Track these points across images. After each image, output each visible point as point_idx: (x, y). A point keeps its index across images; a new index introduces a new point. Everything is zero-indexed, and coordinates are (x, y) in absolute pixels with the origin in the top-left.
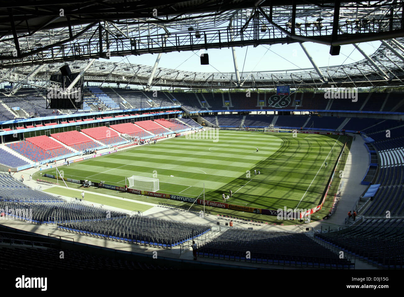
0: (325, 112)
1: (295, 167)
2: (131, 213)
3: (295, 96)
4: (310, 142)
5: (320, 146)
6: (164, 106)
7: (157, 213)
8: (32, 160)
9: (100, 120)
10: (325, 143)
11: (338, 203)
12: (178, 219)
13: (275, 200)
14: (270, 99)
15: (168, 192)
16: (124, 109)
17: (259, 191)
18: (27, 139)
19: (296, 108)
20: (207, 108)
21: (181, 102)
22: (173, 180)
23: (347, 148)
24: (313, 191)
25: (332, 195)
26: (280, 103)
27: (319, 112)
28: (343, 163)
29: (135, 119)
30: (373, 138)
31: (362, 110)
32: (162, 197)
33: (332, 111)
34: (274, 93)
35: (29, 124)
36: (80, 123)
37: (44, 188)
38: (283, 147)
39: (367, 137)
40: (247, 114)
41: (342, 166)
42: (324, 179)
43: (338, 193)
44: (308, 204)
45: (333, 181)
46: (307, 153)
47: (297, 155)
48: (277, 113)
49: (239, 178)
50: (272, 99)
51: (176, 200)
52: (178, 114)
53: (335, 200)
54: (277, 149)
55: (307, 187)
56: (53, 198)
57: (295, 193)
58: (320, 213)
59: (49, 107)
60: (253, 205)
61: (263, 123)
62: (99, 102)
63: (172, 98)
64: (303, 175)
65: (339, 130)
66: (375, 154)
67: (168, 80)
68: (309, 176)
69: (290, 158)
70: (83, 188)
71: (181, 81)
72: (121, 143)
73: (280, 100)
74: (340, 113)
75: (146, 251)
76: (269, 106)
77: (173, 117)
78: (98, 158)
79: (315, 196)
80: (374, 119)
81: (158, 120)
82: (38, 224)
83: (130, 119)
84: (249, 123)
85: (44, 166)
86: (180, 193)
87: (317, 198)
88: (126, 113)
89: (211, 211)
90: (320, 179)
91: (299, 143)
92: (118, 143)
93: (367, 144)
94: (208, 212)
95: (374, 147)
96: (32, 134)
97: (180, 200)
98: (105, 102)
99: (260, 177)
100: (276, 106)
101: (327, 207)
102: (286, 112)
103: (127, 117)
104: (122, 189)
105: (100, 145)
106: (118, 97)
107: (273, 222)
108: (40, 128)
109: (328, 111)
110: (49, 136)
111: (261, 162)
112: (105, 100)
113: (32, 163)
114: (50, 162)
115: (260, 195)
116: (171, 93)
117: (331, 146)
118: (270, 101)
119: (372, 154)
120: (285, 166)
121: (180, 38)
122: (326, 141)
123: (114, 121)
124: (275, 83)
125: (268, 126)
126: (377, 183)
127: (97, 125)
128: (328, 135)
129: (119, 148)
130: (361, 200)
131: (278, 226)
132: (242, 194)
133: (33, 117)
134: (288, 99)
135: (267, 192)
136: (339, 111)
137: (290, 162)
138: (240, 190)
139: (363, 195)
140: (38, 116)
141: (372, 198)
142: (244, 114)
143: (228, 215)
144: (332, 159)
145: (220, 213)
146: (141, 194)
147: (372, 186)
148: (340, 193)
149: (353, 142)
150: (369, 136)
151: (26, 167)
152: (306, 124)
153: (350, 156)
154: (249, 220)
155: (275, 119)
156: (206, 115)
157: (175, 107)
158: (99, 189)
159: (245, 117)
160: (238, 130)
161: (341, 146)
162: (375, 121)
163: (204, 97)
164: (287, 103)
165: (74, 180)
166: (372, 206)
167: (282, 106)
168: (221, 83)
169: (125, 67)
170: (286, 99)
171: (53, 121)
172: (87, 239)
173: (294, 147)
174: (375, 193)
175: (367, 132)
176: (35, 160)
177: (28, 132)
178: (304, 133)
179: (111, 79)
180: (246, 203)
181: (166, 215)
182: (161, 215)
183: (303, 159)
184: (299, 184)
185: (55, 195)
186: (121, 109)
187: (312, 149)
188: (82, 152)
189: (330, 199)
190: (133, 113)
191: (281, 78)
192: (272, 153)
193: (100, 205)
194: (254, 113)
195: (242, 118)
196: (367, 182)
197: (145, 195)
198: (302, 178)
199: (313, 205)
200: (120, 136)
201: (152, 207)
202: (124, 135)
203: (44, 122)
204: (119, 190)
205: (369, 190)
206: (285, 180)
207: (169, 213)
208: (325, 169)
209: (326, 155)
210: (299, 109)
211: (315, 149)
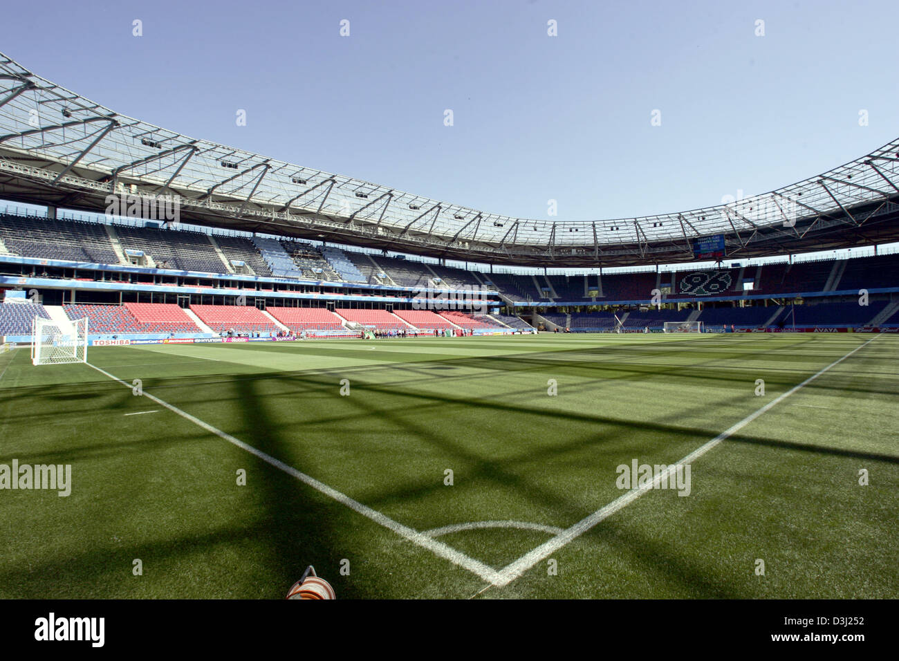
0: (822, 297)
3: (742, 272)
9: (312, 295)
14: (684, 281)
18: (126, 304)
19: (745, 293)
20: (551, 299)
26: (707, 287)
27: (805, 299)
29: (396, 304)
36: (265, 293)
50: (689, 281)
52: (492, 306)
62: (326, 268)
63: (484, 280)
73: (707, 282)
76: (683, 293)
83: (383, 303)
88: (378, 292)
98: (341, 271)
100: (697, 292)
102: (722, 302)
103: (378, 298)
106: (375, 268)
108: (165, 287)
109: (831, 293)
110: (186, 307)
118: (683, 284)
134: (726, 278)
142: (627, 309)
152: (774, 318)
155: (696, 314)
156: (551, 312)
159: (627, 314)
163: (548, 283)
164: (723, 285)
170: (720, 279)
200: (344, 324)
202: (352, 324)
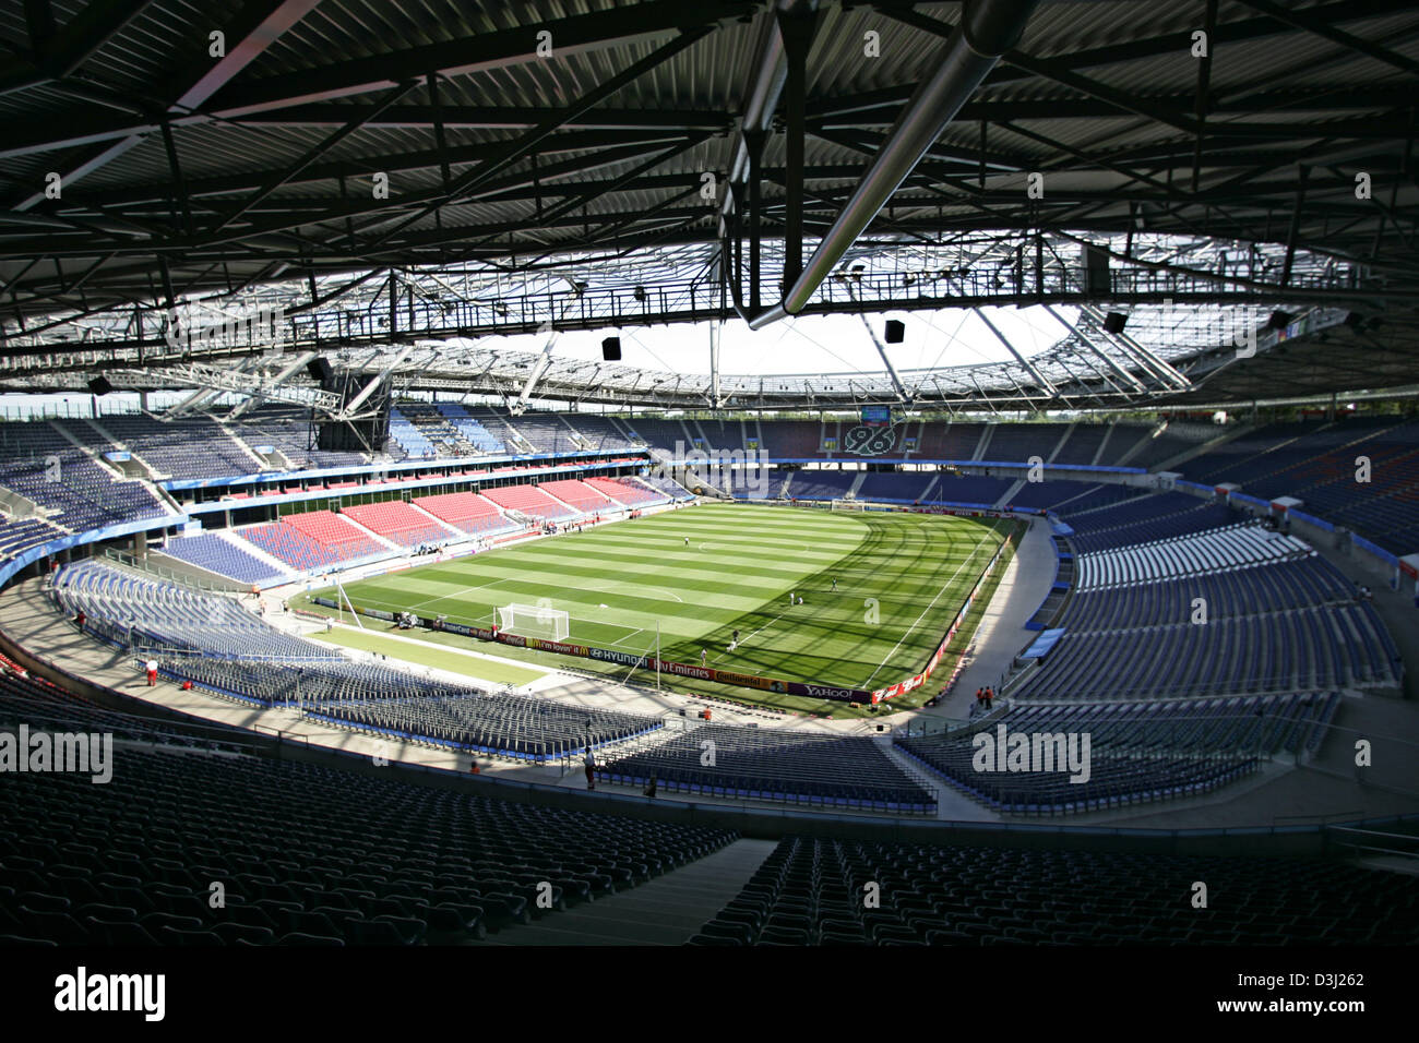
0: (970, 467)
1: (886, 589)
2: (492, 688)
3: (905, 429)
4: (930, 533)
5: (952, 543)
6: (609, 448)
7: (552, 690)
8: (292, 565)
9: (456, 478)
10: (965, 536)
11: (963, 670)
12: (598, 702)
13: (825, 663)
14: (849, 434)
15: (585, 642)
16: (514, 454)
17: (793, 642)
18: (285, 518)
19: (906, 457)
21: (647, 439)
22: (605, 615)
23: (1011, 546)
24: (914, 643)
25: (955, 652)
26: (871, 446)
27: (958, 466)
28: (995, 580)
29: (540, 476)
30: (1071, 526)
31: (1054, 462)
32: (571, 653)
33: (987, 464)
34: (857, 423)
35: (293, 484)
36: (411, 483)
37: (304, 629)
38: (867, 543)
39: (1059, 523)
40: (796, 468)
41: (992, 587)
42: (945, 617)
43: (968, 649)
44: (897, 672)
45: (964, 621)
46: (919, 558)
47: (897, 563)
48: (864, 466)
49: (754, 613)
50: (854, 436)
51: (602, 659)
52: (641, 466)
53: (960, 665)
54: (853, 548)
55: (902, 634)
56: (320, 652)
57: (873, 648)
58: (921, 692)
59: (316, 447)
60: (774, 672)
61: (831, 488)
62: (457, 437)
63: (628, 431)
64: (896, 609)
65: (1001, 508)
66: (1069, 561)
67: (618, 391)
68: (913, 609)
69: (878, 568)
70: (397, 630)
71: (649, 392)
72: (503, 530)
73: (871, 438)
74: (1005, 468)
75: (488, 770)
76: (848, 451)
77: (629, 474)
78: (445, 563)
79: (917, 654)
80: (1078, 482)
81: (594, 481)
82: (261, 708)
83: (527, 477)
84: (800, 489)
85: (317, 580)
86: (615, 646)
87: (921, 660)
88: (519, 464)
89: (676, 685)
90: (936, 617)
91: (904, 536)
92: (497, 531)
93: (1058, 538)
94: (668, 686)
95: (1071, 545)
96: (299, 507)
97: (611, 661)
98: (472, 438)
99: (801, 611)
100: (862, 451)
101: (940, 679)
102: (885, 465)
103: (522, 472)
104: (485, 634)
105: (452, 535)
106: (504, 426)
107: (810, 712)
108: (316, 493)
109: (979, 463)
110: (338, 512)
111: (812, 578)
112: (472, 432)
113: (290, 573)
114: (334, 572)
115: (793, 651)
116: (627, 420)
117: (976, 542)
118: (849, 439)
119: (1062, 560)
120: (862, 586)
121: (669, 296)
122: (966, 531)
123: (490, 481)
124: (859, 400)
125: (840, 495)
126: (1061, 627)
127: (450, 488)
128: (974, 517)
129: (496, 542)
130: (1017, 664)
131: (820, 721)
132: (753, 649)
133: (301, 469)
134: (890, 435)
135: (809, 645)
136: (1003, 464)
137: (875, 577)
138: (750, 639)
139: (1023, 652)
140: (313, 467)
141: (1041, 661)
142: (790, 469)
143: (712, 694)
144: (973, 573)
145: (693, 690)
146: (525, 646)
147: (1046, 633)
148: (973, 649)
149: (1027, 535)
150: (1063, 521)
151: (276, 581)
152: (928, 491)
153: (1014, 564)
154: (755, 707)
155: (859, 481)
157: (634, 451)
158: (435, 634)
159: (790, 475)
160: (773, 505)
161: (997, 543)
162: (1080, 487)
163: (700, 430)
164: (887, 444)
165: (379, 613)
166: (1038, 676)
167: (875, 450)
168: (738, 397)
169: (518, 360)
170: (885, 436)
171: (348, 478)
172: (362, 742)
173: (891, 544)
174: (1048, 648)
175: (1060, 512)
176: (299, 566)
177: (289, 504)
178: (921, 512)
179: (487, 386)
180: (758, 669)
181: (572, 694)
182: (563, 692)
183: (906, 571)
184: (887, 627)
185: (330, 646)
186: (507, 454)
187: (931, 549)
188: (409, 550)
189: (950, 661)
190: (535, 463)
191: (870, 390)
192: (839, 557)
193: (426, 668)
194: (813, 466)
195: (785, 478)
196: (1036, 625)
197: (535, 648)
198: (897, 614)
199: (908, 674)
200: (502, 514)
201: (545, 674)
202: (511, 512)
203: (329, 481)
204: (477, 637)
205: (1040, 642)
206: (856, 617)
207: (580, 688)
208: (953, 594)
209: (961, 561)
210: (914, 458)
211: (938, 549)
